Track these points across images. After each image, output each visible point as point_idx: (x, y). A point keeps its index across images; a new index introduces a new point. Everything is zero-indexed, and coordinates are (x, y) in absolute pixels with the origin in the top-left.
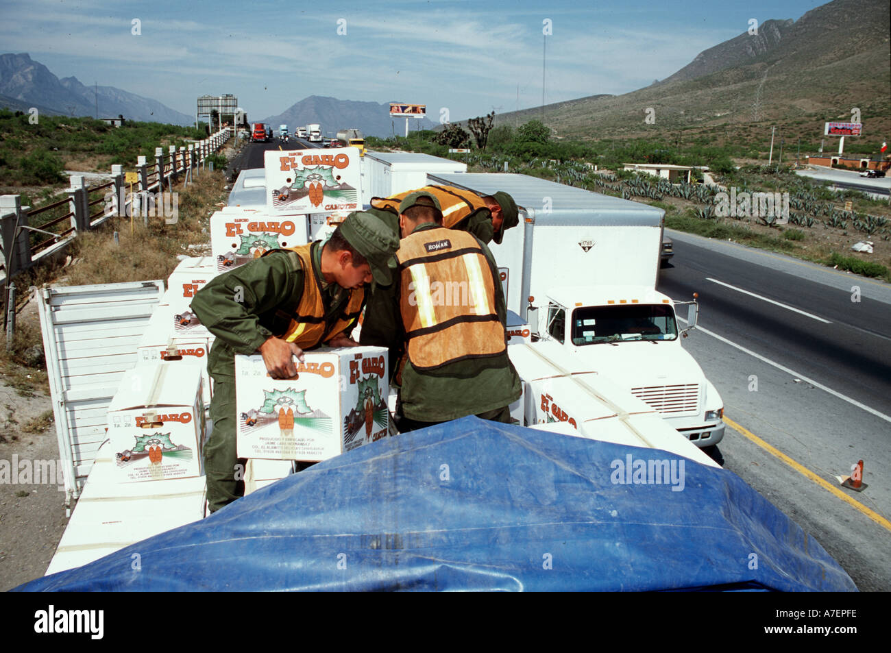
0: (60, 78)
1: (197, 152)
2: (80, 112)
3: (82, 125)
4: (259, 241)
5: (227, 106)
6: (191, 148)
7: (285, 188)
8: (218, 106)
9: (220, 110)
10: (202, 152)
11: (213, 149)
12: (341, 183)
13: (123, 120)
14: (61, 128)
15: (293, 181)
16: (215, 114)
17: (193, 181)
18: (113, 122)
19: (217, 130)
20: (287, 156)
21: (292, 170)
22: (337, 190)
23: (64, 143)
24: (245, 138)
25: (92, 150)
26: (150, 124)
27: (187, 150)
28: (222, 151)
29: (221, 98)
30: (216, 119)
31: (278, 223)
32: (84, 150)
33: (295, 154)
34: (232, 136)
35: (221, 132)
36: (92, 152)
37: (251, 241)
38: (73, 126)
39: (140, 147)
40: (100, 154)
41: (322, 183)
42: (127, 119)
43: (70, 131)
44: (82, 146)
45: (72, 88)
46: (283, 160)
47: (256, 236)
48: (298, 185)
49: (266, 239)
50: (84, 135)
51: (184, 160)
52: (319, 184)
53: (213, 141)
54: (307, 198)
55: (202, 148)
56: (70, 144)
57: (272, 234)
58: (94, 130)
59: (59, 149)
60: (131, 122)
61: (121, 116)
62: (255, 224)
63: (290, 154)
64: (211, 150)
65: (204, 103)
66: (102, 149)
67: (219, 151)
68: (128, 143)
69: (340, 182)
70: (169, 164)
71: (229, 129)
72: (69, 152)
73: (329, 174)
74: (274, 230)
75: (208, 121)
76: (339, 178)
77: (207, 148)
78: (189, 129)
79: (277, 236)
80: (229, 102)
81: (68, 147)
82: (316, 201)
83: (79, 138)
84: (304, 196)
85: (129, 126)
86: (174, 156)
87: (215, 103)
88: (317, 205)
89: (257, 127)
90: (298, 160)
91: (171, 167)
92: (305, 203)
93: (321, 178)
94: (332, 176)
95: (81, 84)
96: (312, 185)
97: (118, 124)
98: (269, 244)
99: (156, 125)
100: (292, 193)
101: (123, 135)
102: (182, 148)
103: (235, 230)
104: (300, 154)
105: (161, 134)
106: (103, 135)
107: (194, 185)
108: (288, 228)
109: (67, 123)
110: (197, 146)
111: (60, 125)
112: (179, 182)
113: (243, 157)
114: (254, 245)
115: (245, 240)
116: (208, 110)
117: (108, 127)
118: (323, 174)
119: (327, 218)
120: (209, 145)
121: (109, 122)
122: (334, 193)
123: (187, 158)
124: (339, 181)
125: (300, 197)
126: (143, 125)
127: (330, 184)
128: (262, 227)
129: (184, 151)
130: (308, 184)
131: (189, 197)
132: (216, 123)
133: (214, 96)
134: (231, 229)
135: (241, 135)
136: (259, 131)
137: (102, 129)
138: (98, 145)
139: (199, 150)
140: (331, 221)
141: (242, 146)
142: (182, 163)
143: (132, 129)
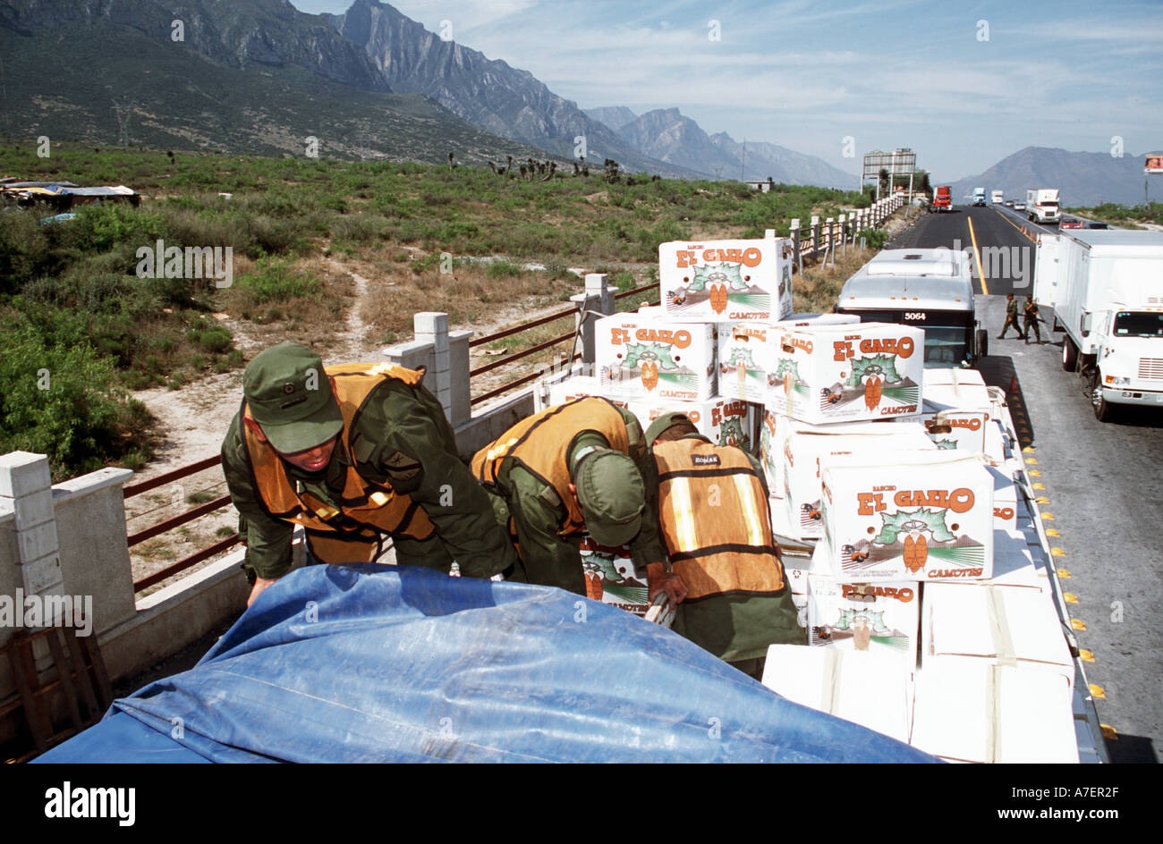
0: (709, 134)
1: (850, 225)
2: (726, 174)
3: (723, 190)
4: (648, 352)
5: (901, 164)
6: (842, 218)
7: (682, 289)
8: (890, 164)
9: (892, 170)
10: (859, 224)
11: (875, 220)
12: (751, 286)
13: (772, 184)
14: (698, 194)
15: (691, 281)
16: (884, 175)
17: (836, 262)
18: (760, 186)
19: (886, 195)
20: (686, 249)
21: (690, 267)
22: (745, 294)
23: (697, 212)
24: (923, 206)
25: (727, 220)
26: (805, 188)
27: (836, 221)
28: (887, 224)
29: (894, 153)
30: (884, 181)
31: (671, 333)
32: (718, 221)
33: (694, 247)
34: (905, 204)
35: (892, 197)
36: (726, 224)
37: (640, 351)
38: (712, 191)
39: (784, 217)
40: (735, 225)
41: (727, 284)
42: (777, 182)
43: (708, 197)
44: (717, 215)
45: (721, 147)
46: (681, 254)
47: (645, 347)
48: (697, 286)
49: (656, 351)
50: (722, 203)
51: (831, 235)
52: (723, 286)
53: (876, 210)
54: (708, 302)
55: (859, 219)
56: (701, 213)
57: (664, 344)
58: (736, 195)
59: (690, 219)
60: (782, 185)
61: (771, 179)
62: (644, 331)
63: (689, 248)
64: (872, 222)
65: (873, 161)
66: (739, 219)
67: (884, 223)
68: (769, 212)
69: (750, 283)
70: (809, 240)
71: (902, 194)
72: (700, 223)
73: (736, 274)
74: (666, 340)
75: (877, 183)
76: (748, 278)
77: (866, 219)
78: (851, 195)
79: (669, 348)
80: (904, 159)
81: (701, 217)
82: (719, 307)
83: (717, 205)
84: (704, 300)
85: (779, 191)
86: (819, 229)
87: (886, 160)
88: (719, 312)
89: (940, 190)
90: (699, 254)
91: (812, 242)
92: (704, 309)
93: (725, 278)
94: (739, 276)
95: (732, 140)
96: (714, 286)
97: (766, 188)
98: (659, 357)
99: (811, 189)
100: (690, 295)
101: (768, 202)
102: (830, 220)
103: (621, 337)
104: (701, 247)
105: (814, 201)
106: (745, 201)
107: (836, 268)
108: (683, 338)
109: (706, 188)
110: (852, 216)
111: (698, 190)
112: (818, 263)
113: (913, 232)
114: (642, 357)
115: (632, 350)
116: (877, 170)
117: (753, 192)
118: (730, 274)
119: (734, 329)
120: (869, 215)
121: (756, 186)
122: (741, 297)
123: (834, 232)
124: (748, 283)
125: (700, 301)
126: (796, 189)
127: (736, 285)
128: (652, 336)
129: (831, 224)
130: (709, 286)
131: (823, 282)
132: (884, 186)
133: (886, 151)
134: (618, 336)
135: (917, 202)
136: (942, 197)
137: (746, 194)
138: (735, 214)
139: (854, 222)
140: (737, 334)
141: (916, 217)
142: (827, 238)
143: (781, 195)
